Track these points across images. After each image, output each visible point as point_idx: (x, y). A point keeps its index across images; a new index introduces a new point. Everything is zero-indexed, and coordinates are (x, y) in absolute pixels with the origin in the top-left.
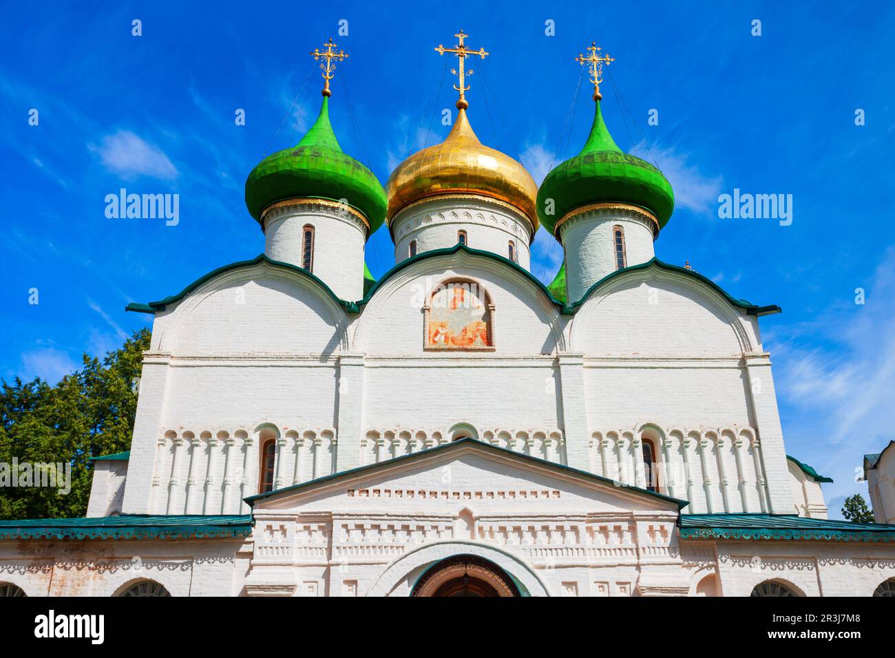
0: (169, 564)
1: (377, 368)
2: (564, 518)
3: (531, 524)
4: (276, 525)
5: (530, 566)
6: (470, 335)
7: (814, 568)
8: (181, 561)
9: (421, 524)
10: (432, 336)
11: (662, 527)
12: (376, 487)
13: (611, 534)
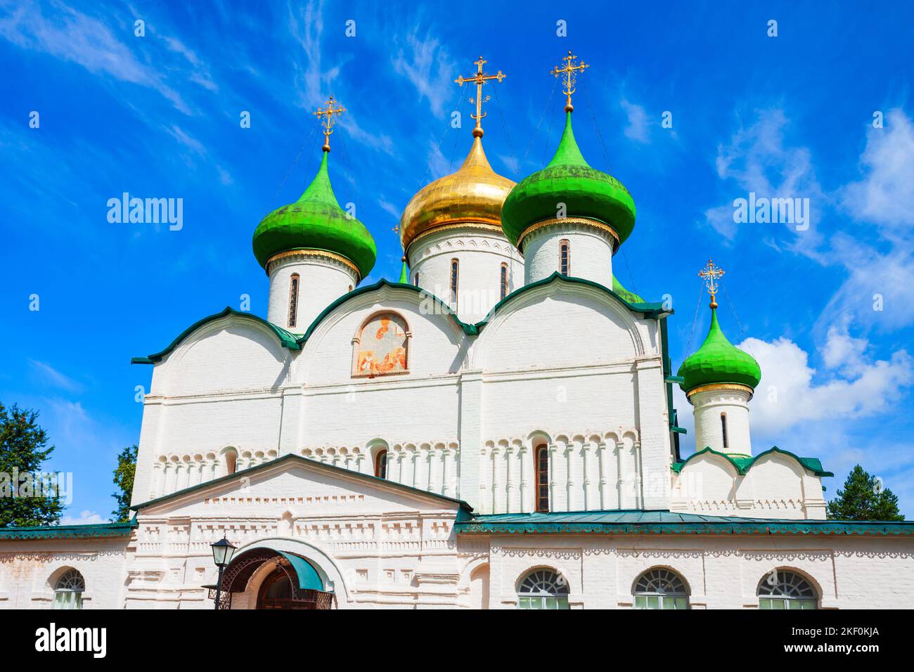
0: (84, 556)
1: (313, 395)
2: (364, 518)
3: (337, 523)
4: (153, 527)
5: (330, 557)
6: (391, 361)
7: (580, 558)
8: (91, 554)
9: (253, 524)
10: (360, 364)
11: (444, 524)
12: (225, 496)
13: (402, 530)
